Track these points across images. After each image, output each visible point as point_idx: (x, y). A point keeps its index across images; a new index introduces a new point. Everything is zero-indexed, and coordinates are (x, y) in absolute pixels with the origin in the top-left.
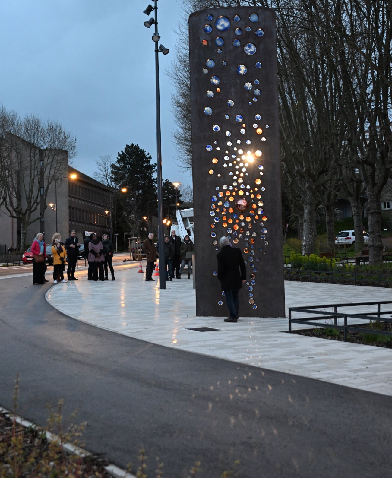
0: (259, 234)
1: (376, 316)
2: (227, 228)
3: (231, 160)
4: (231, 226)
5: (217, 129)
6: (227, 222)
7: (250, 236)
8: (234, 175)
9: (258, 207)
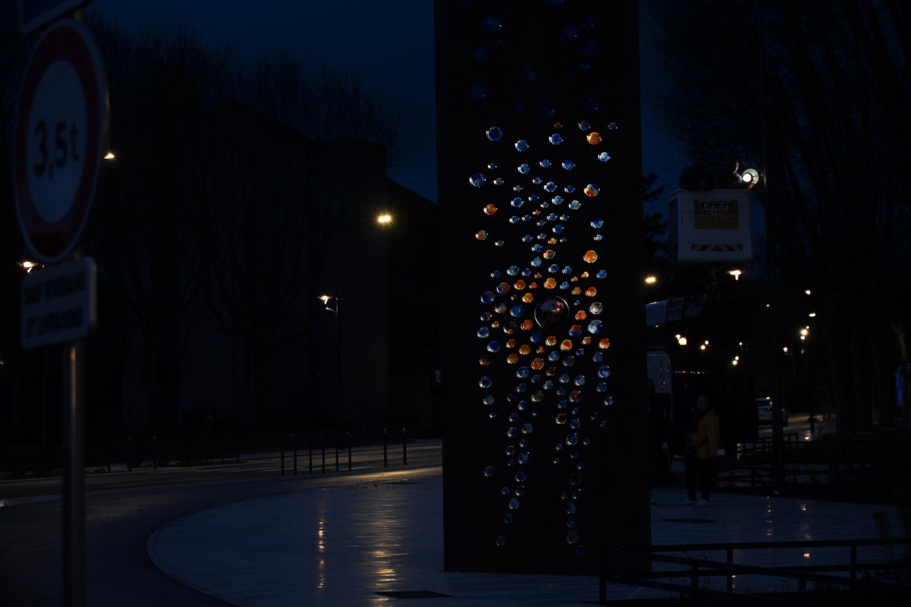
0: (592, 381)
1: (847, 574)
2: (514, 368)
3: (528, 208)
4: (525, 361)
5: (493, 134)
6: (514, 351)
7: (570, 387)
8: (535, 241)
9: (591, 317)
